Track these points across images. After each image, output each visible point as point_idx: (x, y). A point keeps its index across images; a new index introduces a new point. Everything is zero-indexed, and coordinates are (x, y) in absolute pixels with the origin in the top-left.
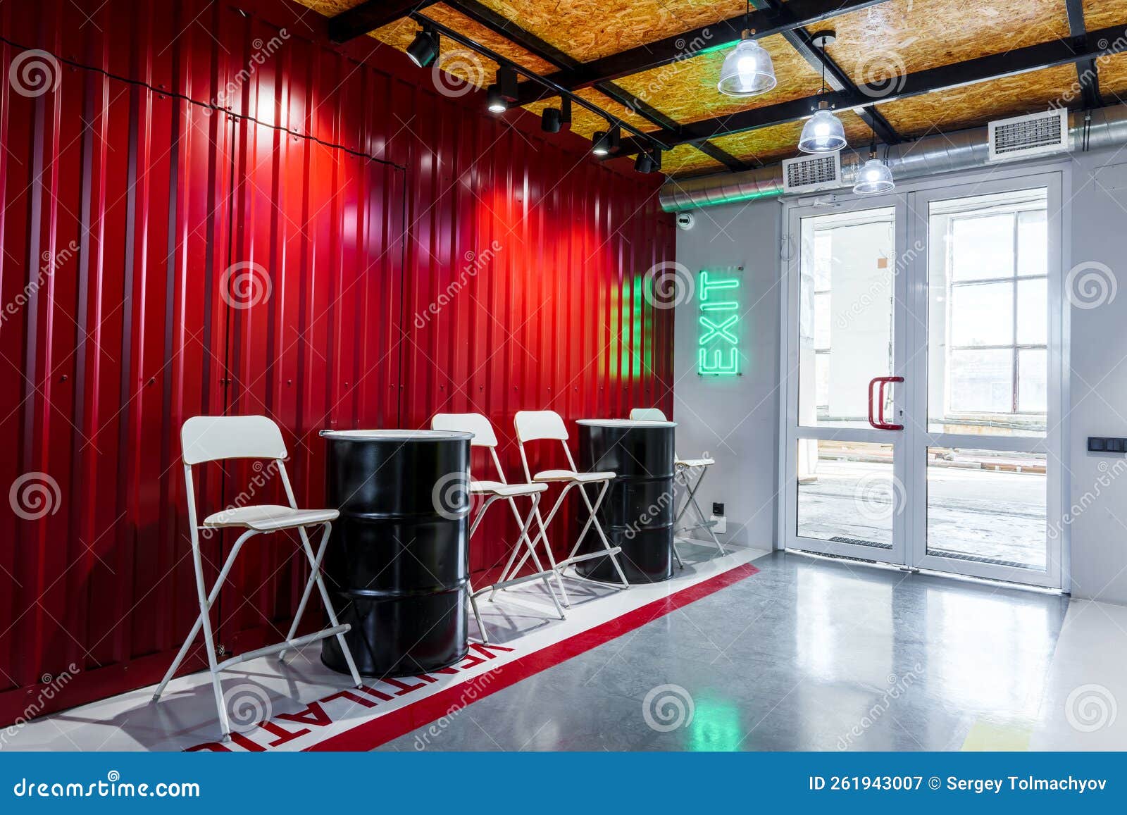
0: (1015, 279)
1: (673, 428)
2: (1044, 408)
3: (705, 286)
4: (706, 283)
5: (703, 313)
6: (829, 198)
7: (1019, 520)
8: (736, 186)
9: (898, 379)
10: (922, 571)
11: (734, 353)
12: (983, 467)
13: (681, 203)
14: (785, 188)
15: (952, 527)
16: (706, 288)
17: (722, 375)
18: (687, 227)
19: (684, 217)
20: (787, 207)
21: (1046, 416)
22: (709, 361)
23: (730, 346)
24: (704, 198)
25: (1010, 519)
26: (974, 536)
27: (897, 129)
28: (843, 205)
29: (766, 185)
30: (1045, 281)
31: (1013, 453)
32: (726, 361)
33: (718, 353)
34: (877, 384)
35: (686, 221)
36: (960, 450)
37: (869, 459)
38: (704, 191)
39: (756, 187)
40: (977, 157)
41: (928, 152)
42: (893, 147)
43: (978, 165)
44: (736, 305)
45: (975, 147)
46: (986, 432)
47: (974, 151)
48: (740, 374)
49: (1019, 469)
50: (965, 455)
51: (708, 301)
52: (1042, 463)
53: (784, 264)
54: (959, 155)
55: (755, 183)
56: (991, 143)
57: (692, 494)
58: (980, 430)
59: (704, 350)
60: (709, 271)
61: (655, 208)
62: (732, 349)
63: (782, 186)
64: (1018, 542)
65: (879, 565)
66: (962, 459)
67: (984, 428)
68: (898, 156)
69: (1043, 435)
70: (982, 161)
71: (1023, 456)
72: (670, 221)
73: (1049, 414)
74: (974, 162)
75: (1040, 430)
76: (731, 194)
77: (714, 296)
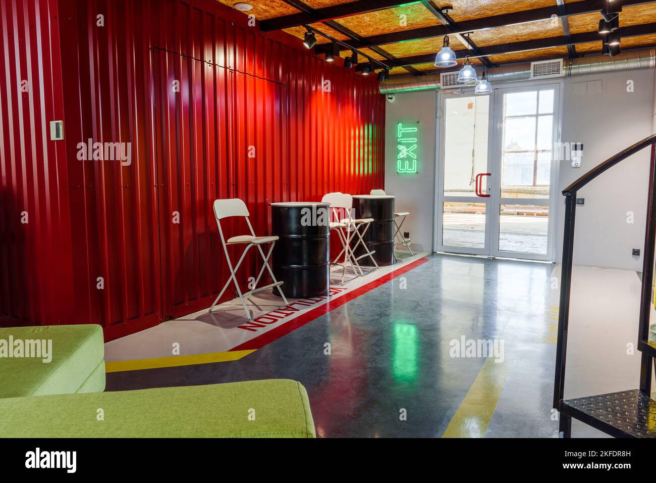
0: (537, 116)
1: (394, 199)
2: (548, 183)
3: (400, 130)
4: (401, 129)
5: (400, 143)
6: (459, 90)
7: (535, 238)
8: (418, 83)
9: (488, 174)
10: (497, 258)
11: (415, 162)
12: (518, 214)
13: (390, 90)
14: (440, 85)
15: (506, 241)
16: (401, 132)
17: (409, 173)
18: (391, 102)
19: (390, 96)
20: (439, 93)
21: (549, 187)
22: (403, 167)
23: (413, 159)
24: (401, 88)
25: (532, 237)
26: (517, 245)
27: (492, 61)
28: (466, 94)
29: (432, 83)
30: (552, 116)
31: (533, 206)
32: (411, 167)
33: (407, 162)
34: (479, 176)
35: (391, 98)
36: (507, 205)
37: (463, 211)
38: (402, 85)
39: (427, 84)
40: (526, 76)
41: (505, 73)
42: (490, 70)
43: (525, 79)
44: (416, 140)
45: (525, 72)
46: (521, 196)
47: (525, 74)
48: (417, 173)
49: (535, 214)
50: (509, 208)
51: (401, 138)
52: (547, 211)
53: (438, 120)
54: (518, 75)
55: (426, 82)
56: (532, 71)
57: (398, 229)
58: (517, 195)
59: (400, 161)
60: (402, 123)
61: (377, 92)
62: (414, 161)
63: (440, 84)
64: (535, 246)
65: (477, 256)
66: (507, 210)
67: (519, 194)
68: (492, 73)
69: (547, 197)
70: (527, 78)
71: (538, 208)
72: (383, 97)
73: (551, 186)
74: (524, 78)
75: (545, 194)
76: (414, 87)
77: (405, 135)
